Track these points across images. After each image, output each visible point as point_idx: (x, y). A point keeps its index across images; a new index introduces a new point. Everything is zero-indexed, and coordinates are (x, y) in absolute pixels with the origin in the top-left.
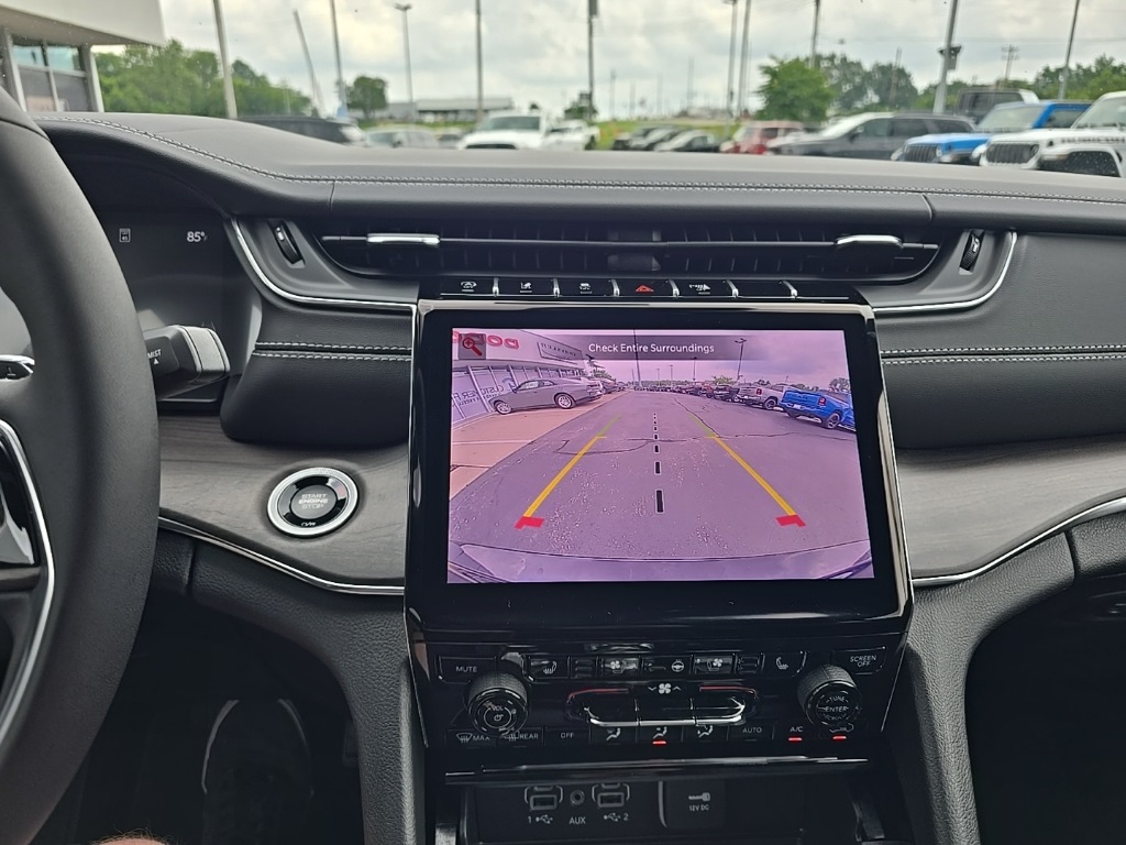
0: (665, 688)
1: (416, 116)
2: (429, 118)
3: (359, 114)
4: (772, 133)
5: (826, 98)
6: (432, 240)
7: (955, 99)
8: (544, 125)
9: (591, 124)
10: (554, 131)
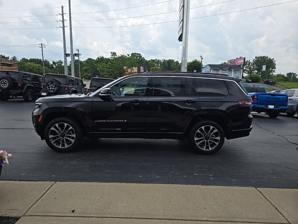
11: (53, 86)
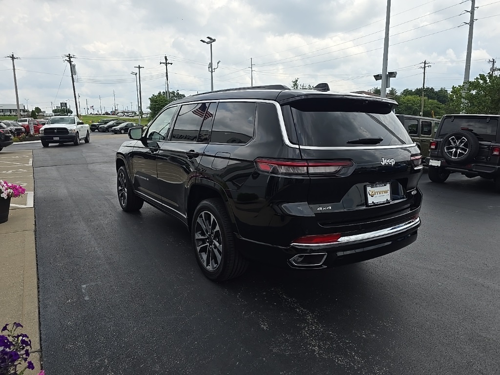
11: (461, 146)
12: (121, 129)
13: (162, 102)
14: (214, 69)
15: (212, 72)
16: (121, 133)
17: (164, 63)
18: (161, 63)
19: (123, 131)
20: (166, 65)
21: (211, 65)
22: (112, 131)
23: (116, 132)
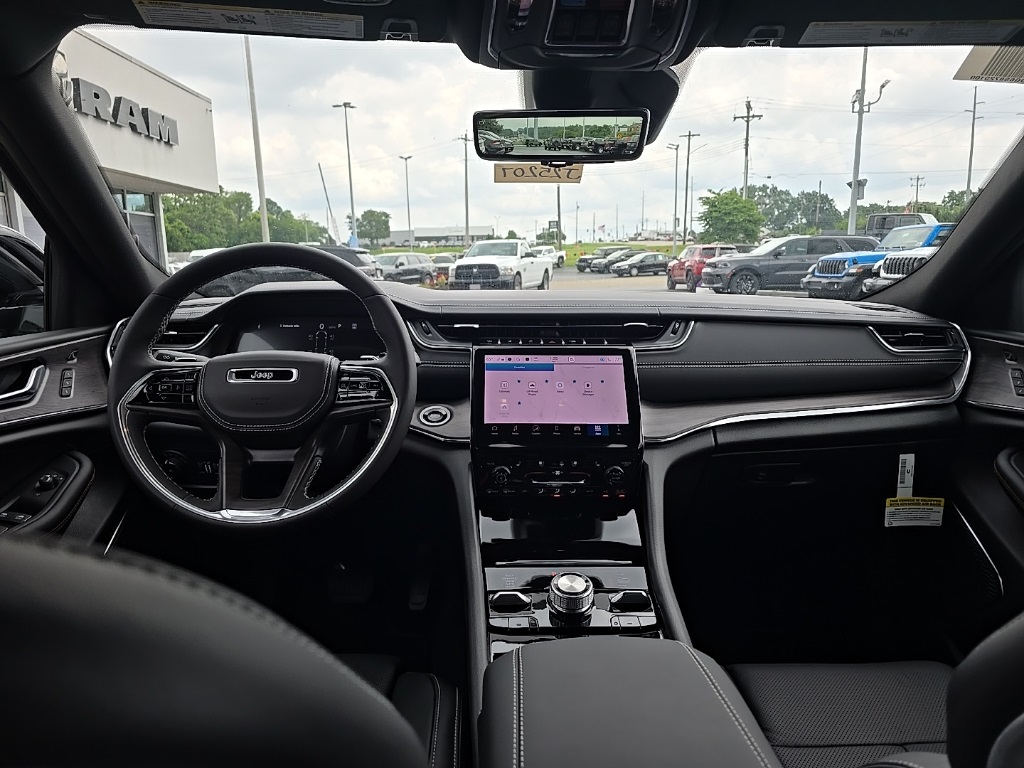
0: (558, 473)
1: (413, 243)
2: (425, 244)
3: (367, 241)
4: (710, 252)
5: (757, 222)
6: (477, 326)
7: (865, 221)
8: (521, 250)
9: (560, 248)
10: (528, 255)
12: (632, 266)
13: (727, 204)
14: (870, 104)
15: (861, 112)
16: (631, 276)
17: (743, 117)
18: (735, 118)
19: (634, 272)
20: (748, 122)
21: (861, 93)
22: (615, 271)
23: (620, 273)
